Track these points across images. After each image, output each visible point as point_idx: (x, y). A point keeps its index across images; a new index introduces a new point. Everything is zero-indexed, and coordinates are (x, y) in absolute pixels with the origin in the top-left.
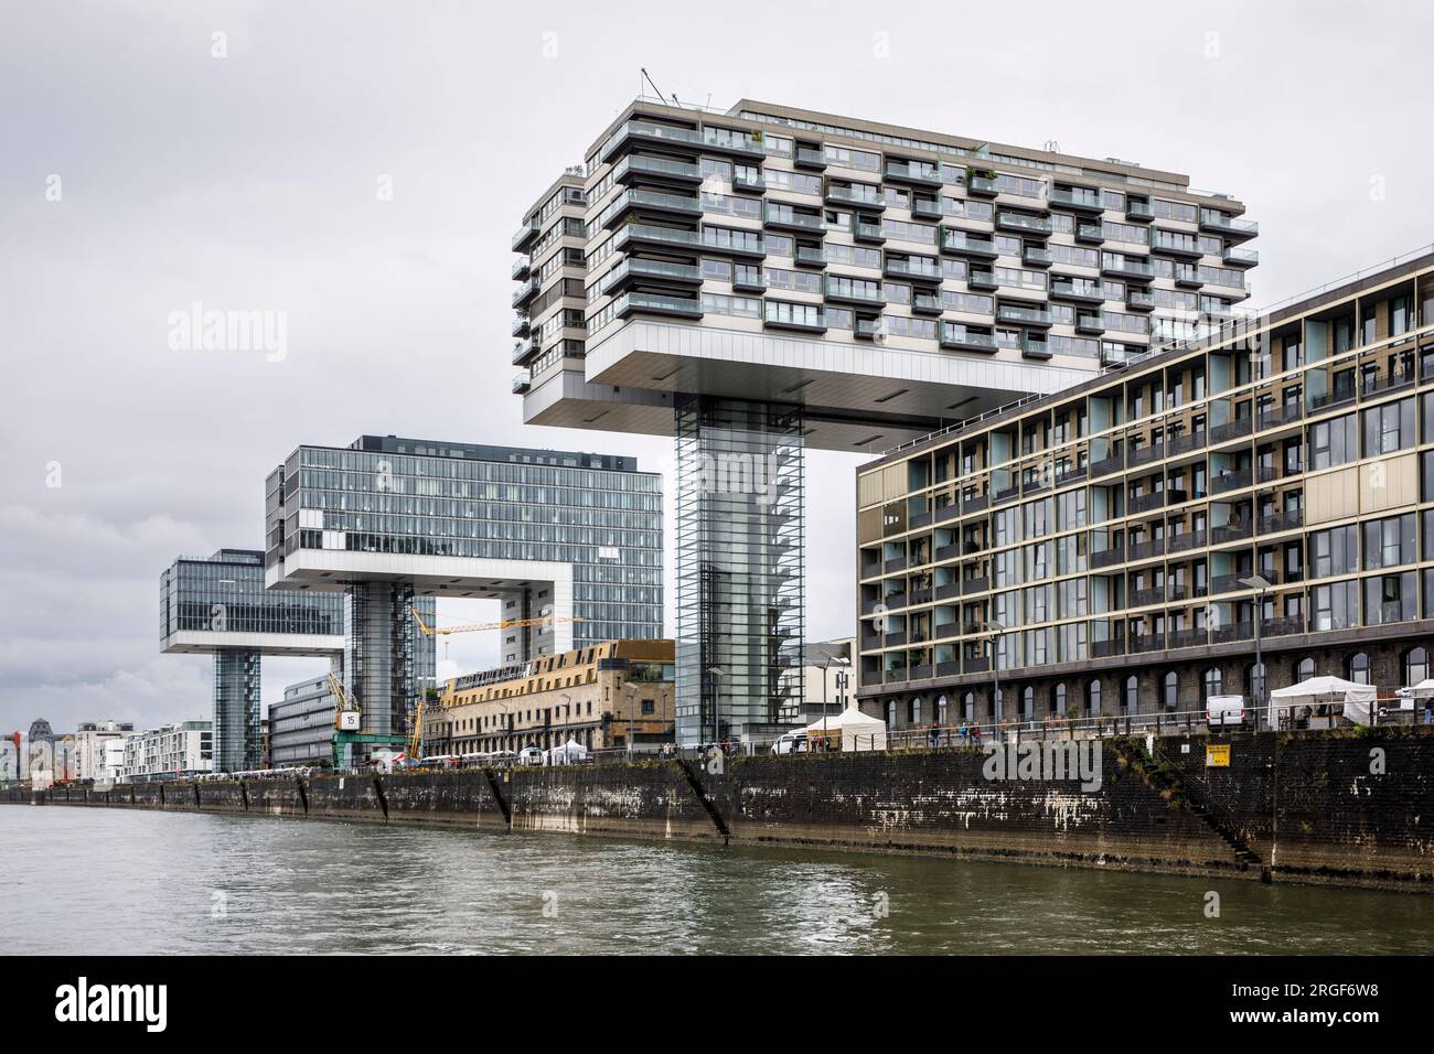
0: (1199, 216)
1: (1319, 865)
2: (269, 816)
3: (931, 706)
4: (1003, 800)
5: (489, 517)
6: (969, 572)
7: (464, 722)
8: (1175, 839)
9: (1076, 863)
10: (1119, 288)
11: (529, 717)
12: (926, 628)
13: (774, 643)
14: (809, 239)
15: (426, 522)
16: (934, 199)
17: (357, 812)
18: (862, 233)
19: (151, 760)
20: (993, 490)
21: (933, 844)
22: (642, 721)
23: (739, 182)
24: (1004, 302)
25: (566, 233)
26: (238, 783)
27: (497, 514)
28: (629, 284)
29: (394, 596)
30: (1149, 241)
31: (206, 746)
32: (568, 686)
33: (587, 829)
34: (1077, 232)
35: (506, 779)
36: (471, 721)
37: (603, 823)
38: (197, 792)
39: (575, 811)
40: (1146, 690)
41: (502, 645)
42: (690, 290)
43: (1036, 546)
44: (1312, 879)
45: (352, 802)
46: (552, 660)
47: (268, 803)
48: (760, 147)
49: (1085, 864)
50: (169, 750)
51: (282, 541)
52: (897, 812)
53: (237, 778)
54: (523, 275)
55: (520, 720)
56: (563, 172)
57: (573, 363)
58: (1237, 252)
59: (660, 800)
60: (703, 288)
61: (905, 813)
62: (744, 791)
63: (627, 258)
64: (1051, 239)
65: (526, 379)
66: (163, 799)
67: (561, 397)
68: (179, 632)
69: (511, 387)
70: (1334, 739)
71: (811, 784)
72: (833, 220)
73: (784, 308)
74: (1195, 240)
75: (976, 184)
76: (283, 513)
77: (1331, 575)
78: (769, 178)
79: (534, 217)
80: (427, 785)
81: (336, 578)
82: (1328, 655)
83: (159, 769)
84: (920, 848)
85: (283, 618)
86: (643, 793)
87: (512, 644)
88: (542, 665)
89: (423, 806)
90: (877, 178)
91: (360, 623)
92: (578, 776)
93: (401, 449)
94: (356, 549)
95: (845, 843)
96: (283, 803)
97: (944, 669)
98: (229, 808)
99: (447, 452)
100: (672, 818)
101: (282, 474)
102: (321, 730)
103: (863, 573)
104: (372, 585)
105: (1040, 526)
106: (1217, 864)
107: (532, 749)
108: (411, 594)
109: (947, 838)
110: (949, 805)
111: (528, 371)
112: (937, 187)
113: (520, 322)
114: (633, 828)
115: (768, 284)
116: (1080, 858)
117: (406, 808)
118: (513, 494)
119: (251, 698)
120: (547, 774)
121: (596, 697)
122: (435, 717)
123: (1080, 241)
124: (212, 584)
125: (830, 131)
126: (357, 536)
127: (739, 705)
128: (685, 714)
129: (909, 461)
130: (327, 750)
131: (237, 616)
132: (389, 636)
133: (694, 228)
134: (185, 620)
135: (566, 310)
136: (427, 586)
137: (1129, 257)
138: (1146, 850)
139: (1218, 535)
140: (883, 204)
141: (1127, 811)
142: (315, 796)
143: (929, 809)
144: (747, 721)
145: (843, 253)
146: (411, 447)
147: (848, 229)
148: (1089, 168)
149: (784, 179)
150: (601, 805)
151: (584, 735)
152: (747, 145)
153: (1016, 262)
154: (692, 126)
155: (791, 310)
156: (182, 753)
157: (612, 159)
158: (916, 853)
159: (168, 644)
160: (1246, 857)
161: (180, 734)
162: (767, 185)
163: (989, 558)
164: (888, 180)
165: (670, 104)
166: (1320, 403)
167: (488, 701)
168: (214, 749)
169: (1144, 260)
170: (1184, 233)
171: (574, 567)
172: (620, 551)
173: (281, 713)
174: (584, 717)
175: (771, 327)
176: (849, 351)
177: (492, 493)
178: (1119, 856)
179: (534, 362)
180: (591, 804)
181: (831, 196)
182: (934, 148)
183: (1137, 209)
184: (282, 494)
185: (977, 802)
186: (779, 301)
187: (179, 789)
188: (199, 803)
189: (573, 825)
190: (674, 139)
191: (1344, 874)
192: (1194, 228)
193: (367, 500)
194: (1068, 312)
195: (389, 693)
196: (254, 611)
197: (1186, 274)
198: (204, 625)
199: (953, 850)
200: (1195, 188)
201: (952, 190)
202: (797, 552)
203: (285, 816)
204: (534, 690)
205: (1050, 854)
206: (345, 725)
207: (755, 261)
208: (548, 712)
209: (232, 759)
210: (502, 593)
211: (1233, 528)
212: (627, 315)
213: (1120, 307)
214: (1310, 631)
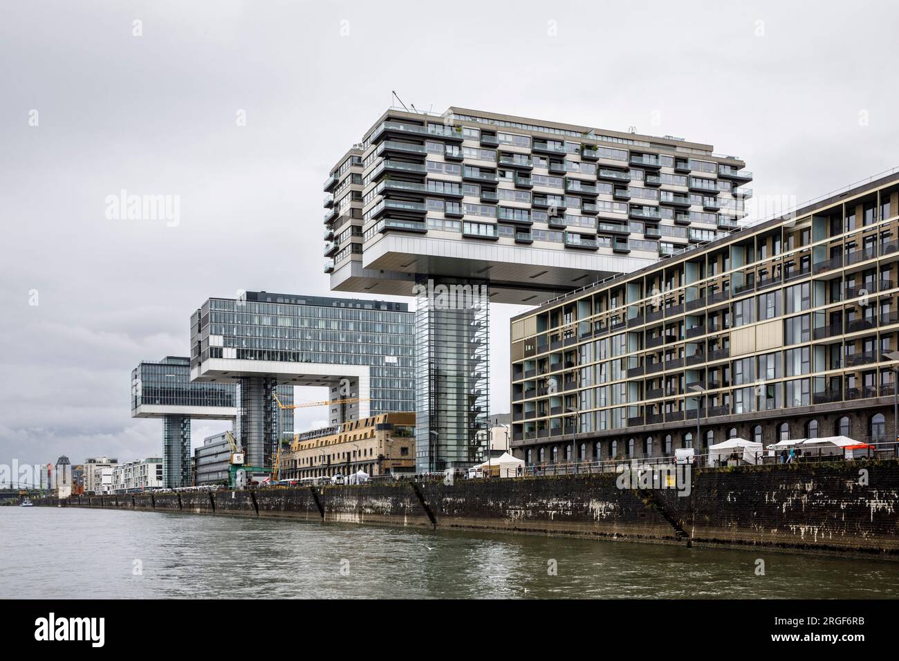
0: (718, 169)
1: (712, 538)
2: (194, 514)
3: (549, 452)
4: (569, 504)
5: (320, 339)
6: (568, 378)
7: (303, 459)
8: (649, 524)
9: (603, 538)
10: (670, 212)
11: (339, 457)
12: (546, 409)
13: (472, 416)
14: (489, 187)
15: (283, 342)
16: (562, 162)
17: (242, 511)
18: (520, 183)
19: (128, 481)
20: (580, 333)
21: (536, 528)
22: (401, 460)
23: (448, 155)
24: (602, 220)
25: (352, 182)
26: (176, 494)
27: (325, 338)
28: (386, 214)
29: (265, 386)
30: (688, 184)
31: (159, 473)
32: (360, 439)
33: (364, 521)
34: (645, 180)
35: (322, 493)
36: (307, 459)
37: (372, 518)
38: (153, 500)
39: (358, 511)
40: (656, 444)
41: (330, 414)
42: (420, 217)
43: (601, 364)
44: (709, 545)
45: (239, 506)
46: (352, 424)
47: (192, 506)
48: (461, 135)
49: (608, 538)
50: (138, 475)
51: (200, 353)
52: (519, 511)
53: (175, 491)
54: (330, 205)
55: (334, 459)
56: (351, 147)
57: (357, 256)
58: (740, 190)
59: (402, 504)
60: (428, 215)
61: (523, 511)
62: (444, 500)
63: (384, 198)
64: (630, 184)
65: (332, 265)
66: (134, 504)
67: (350, 276)
68: (142, 405)
69: (324, 269)
70: (720, 473)
71: (477, 496)
72: (503, 175)
73: (475, 227)
74: (715, 183)
75: (586, 153)
76: (201, 337)
77: (743, 384)
78: (466, 152)
79: (335, 172)
80: (280, 497)
81: (232, 375)
82: (743, 426)
83: (132, 486)
84: (530, 530)
85: (204, 397)
86: (393, 500)
87: (335, 414)
88: (347, 427)
89: (277, 508)
90: (528, 151)
91: (245, 402)
92: (360, 491)
93: (269, 299)
94: (243, 358)
95: (493, 528)
96: (201, 506)
97: (556, 431)
98: (171, 509)
99: (296, 301)
100: (407, 515)
101: (200, 314)
102: (224, 463)
103: (514, 378)
104: (252, 379)
105: (603, 354)
106: (668, 538)
107: (338, 475)
108: (275, 384)
109: (542, 525)
110: (544, 507)
111: (333, 260)
112: (564, 155)
113: (328, 232)
114: (388, 520)
115: (465, 212)
116: (605, 535)
117: (268, 509)
118: (334, 326)
119: (185, 444)
120: (343, 490)
121: (374, 446)
122: (288, 456)
123: (647, 185)
124: (161, 377)
125: (502, 124)
126: (243, 351)
127: (451, 450)
128: (421, 456)
129: (538, 315)
130: (226, 475)
131: (177, 396)
132: (263, 409)
133: (422, 182)
134: (146, 398)
135: (353, 226)
136: (285, 380)
137: (677, 194)
138: (636, 530)
139: (690, 360)
140: (531, 166)
141: (628, 510)
142: (219, 502)
143: (534, 509)
144: (456, 460)
145: (508, 195)
146: (275, 298)
147: (511, 180)
148: (654, 143)
149: (474, 153)
150: (371, 507)
151: (368, 468)
152: (453, 134)
153: (610, 198)
154: (421, 123)
155: (479, 227)
156: (145, 477)
157: (376, 142)
158: (528, 533)
159: (136, 412)
160: (681, 534)
161: (144, 466)
162: (465, 156)
163: (577, 371)
164: (534, 152)
165: (410, 111)
166: (739, 290)
167: (317, 447)
168: (163, 474)
169: (685, 195)
170: (709, 179)
171: (371, 369)
172: (398, 359)
173: (202, 453)
174: (369, 457)
175: (467, 237)
176: (512, 250)
177: (322, 325)
178: (623, 534)
179: (336, 255)
180: (366, 507)
181: (501, 162)
182: (563, 133)
183: (681, 166)
184: (200, 325)
185: (557, 505)
186: (471, 222)
187: (144, 498)
188: (154, 506)
189: (356, 519)
190: (411, 131)
191: (723, 542)
192: (715, 176)
193: (249, 330)
194: (641, 226)
195: (263, 442)
196: (186, 393)
197: (710, 203)
198: (157, 402)
199: (545, 531)
200: (715, 154)
201: (572, 157)
202: (485, 364)
203: (201, 514)
204: (342, 441)
205: (591, 533)
206: (235, 461)
207: (457, 199)
208: (349, 454)
209: (173, 480)
210: (329, 383)
211: (697, 357)
212: (385, 231)
213: (670, 222)
214: (732, 413)
